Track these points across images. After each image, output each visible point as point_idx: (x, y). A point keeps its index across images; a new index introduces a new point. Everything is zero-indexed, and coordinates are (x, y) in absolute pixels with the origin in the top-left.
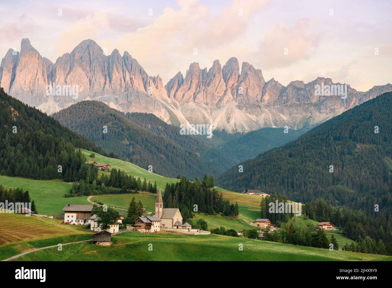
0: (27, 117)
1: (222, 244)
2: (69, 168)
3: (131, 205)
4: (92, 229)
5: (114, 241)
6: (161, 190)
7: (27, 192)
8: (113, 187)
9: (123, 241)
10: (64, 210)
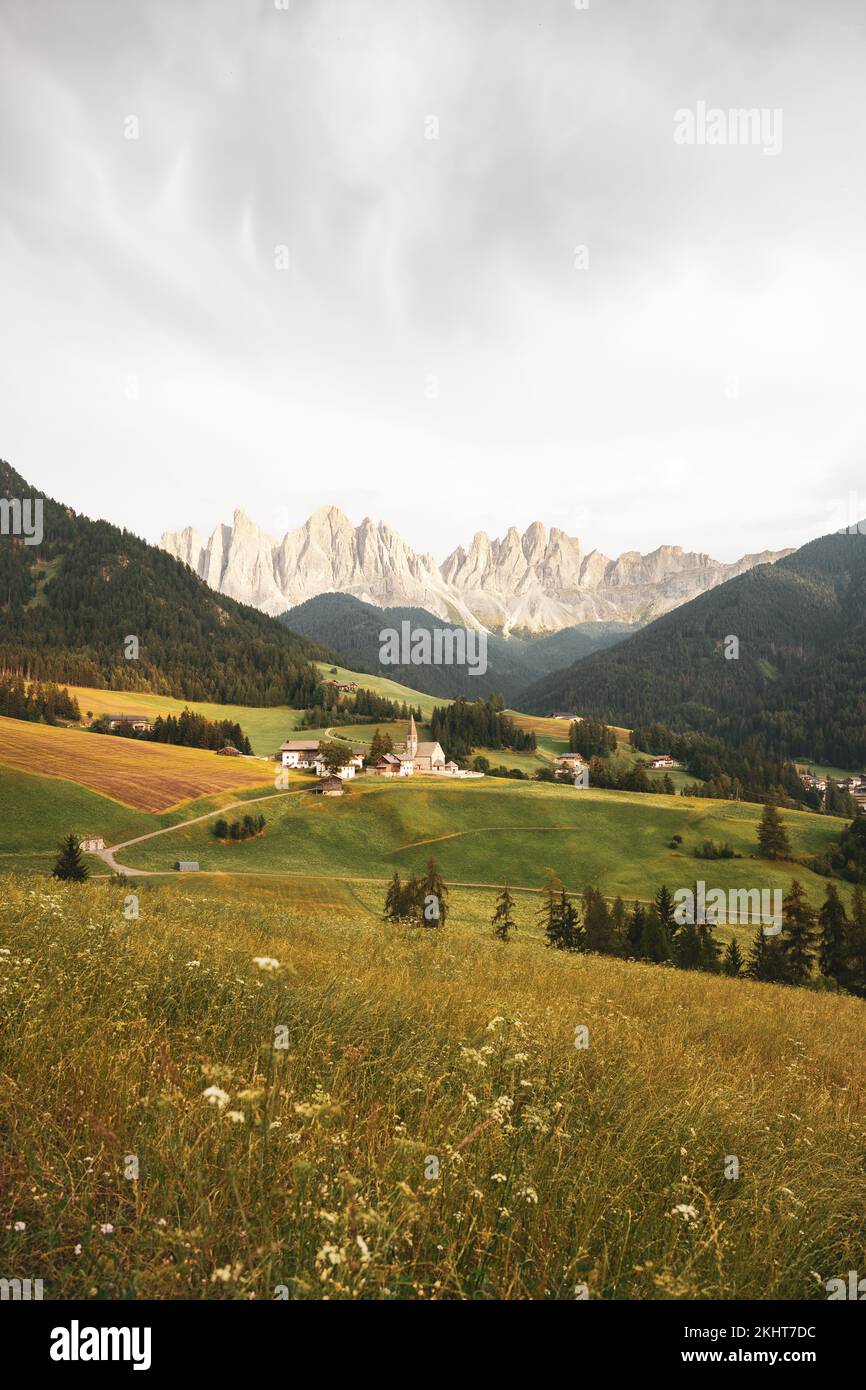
0: (241, 620)
1: (495, 790)
2: (300, 689)
3: (374, 739)
4: (318, 774)
5: (346, 789)
6: (427, 715)
7: (238, 725)
8: (361, 714)
9: (358, 789)
10: (282, 748)
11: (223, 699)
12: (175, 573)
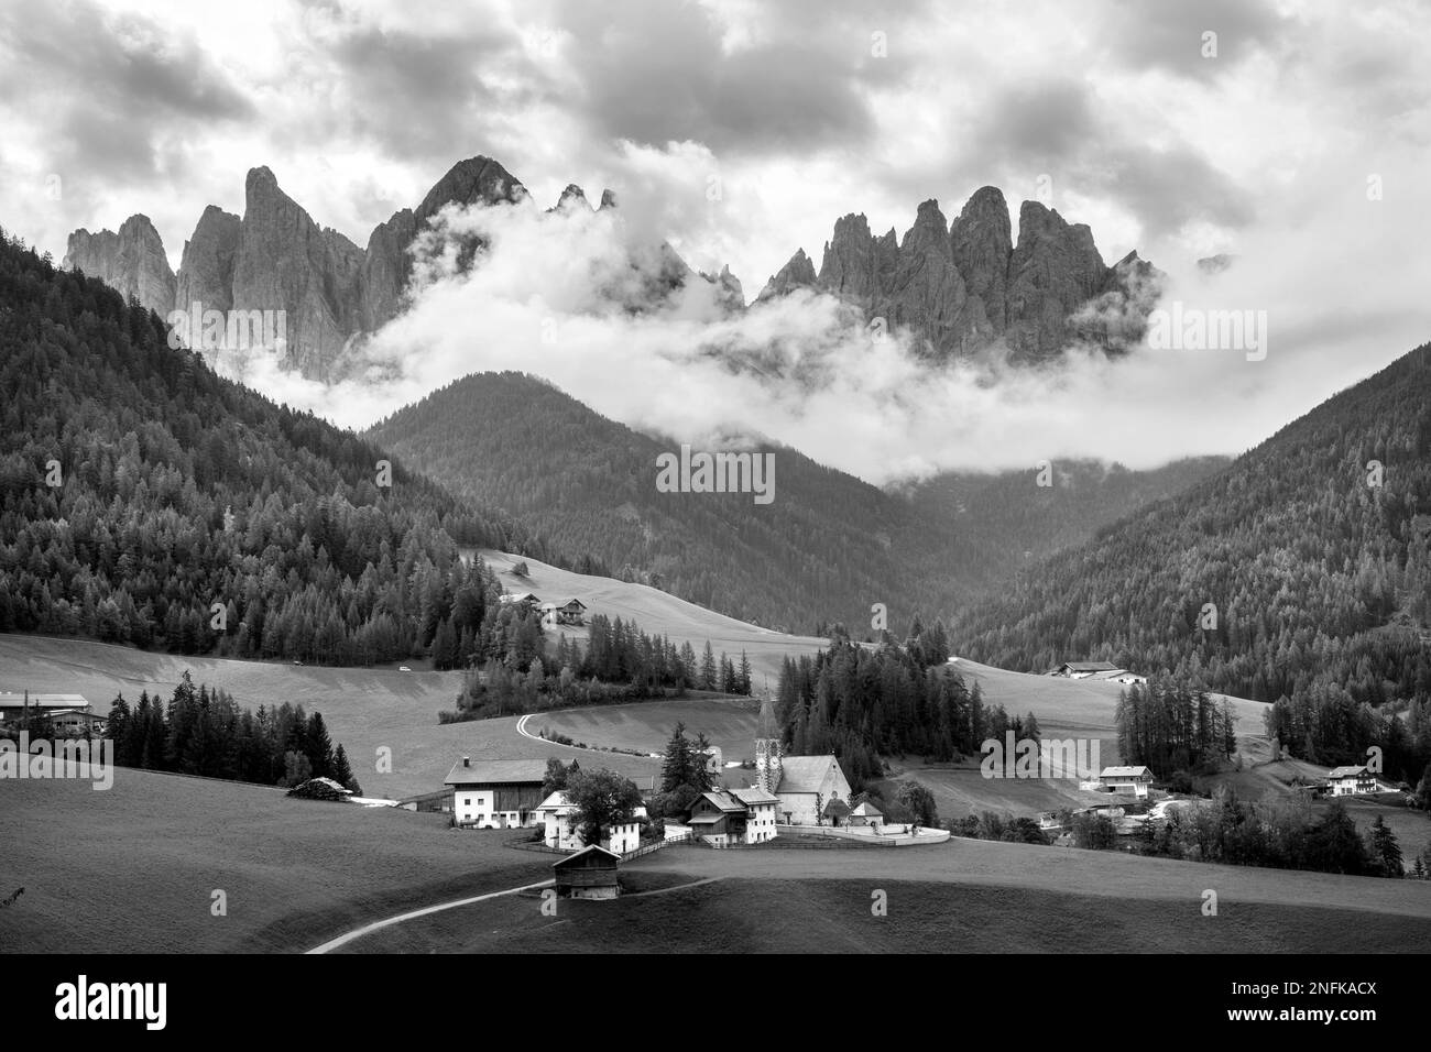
2: (445, 620)
3: (673, 750)
4: (549, 842)
5: (627, 885)
6: (766, 682)
7: (318, 716)
8: (602, 679)
9: (657, 881)
10: (453, 778)
11: (258, 646)
12: (126, 337)
